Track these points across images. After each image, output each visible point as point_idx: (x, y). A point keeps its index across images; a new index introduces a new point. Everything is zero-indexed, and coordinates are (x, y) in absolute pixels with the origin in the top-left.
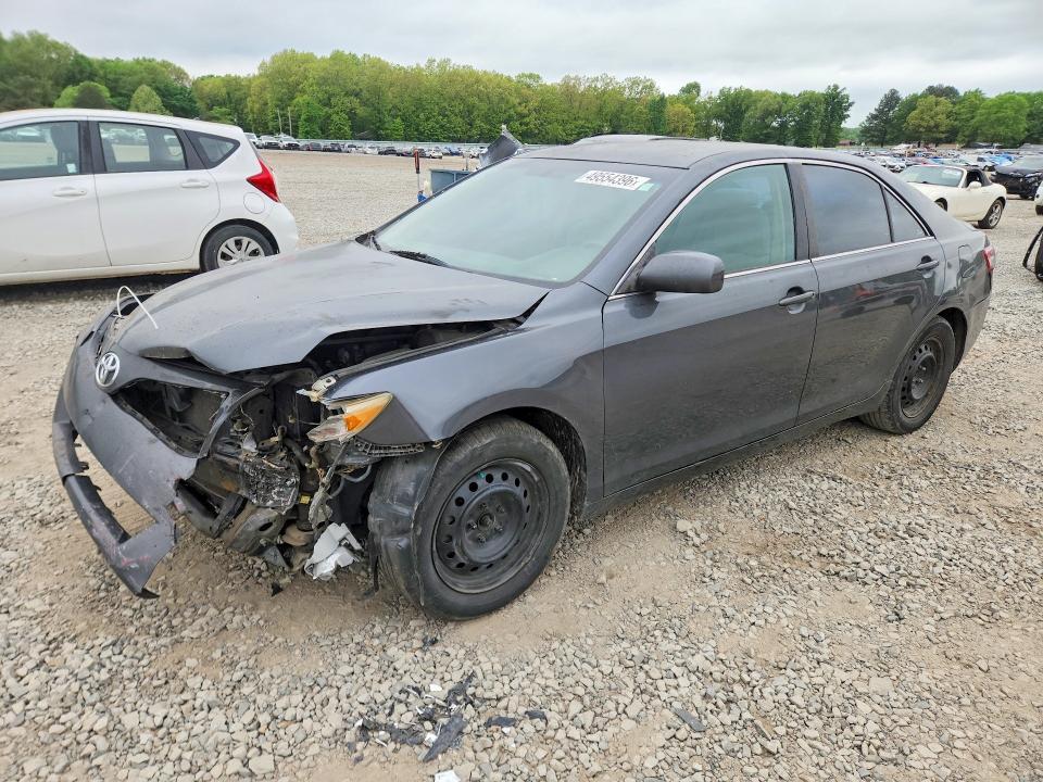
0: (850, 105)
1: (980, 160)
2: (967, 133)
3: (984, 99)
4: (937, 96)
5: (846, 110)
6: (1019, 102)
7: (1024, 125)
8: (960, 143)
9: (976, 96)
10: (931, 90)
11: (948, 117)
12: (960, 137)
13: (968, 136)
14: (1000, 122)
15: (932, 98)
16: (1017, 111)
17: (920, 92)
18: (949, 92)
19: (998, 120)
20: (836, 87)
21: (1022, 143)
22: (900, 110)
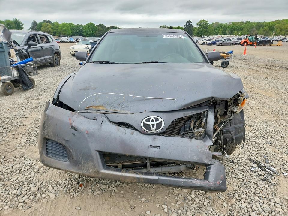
0: (23, 24)
1: (67, 40)
2: (58, 33)
3: (59, 24)
4: (47, 23)
5: (22, 26)
6: (67, 25)
7: (70, 31)
8: (57, 35)
9: (57, 23)
10: (45, 21)
11: (52, 29)
12: (57, 34)
13: (59, 34)
14: (65, 30)
15: (46, 23)
16: (68, 28)
17: (42, 21)
18: (49, 22)
19: (64, 30)
20: (16, 19)
21: (72, 36)
22: (38, 26)
